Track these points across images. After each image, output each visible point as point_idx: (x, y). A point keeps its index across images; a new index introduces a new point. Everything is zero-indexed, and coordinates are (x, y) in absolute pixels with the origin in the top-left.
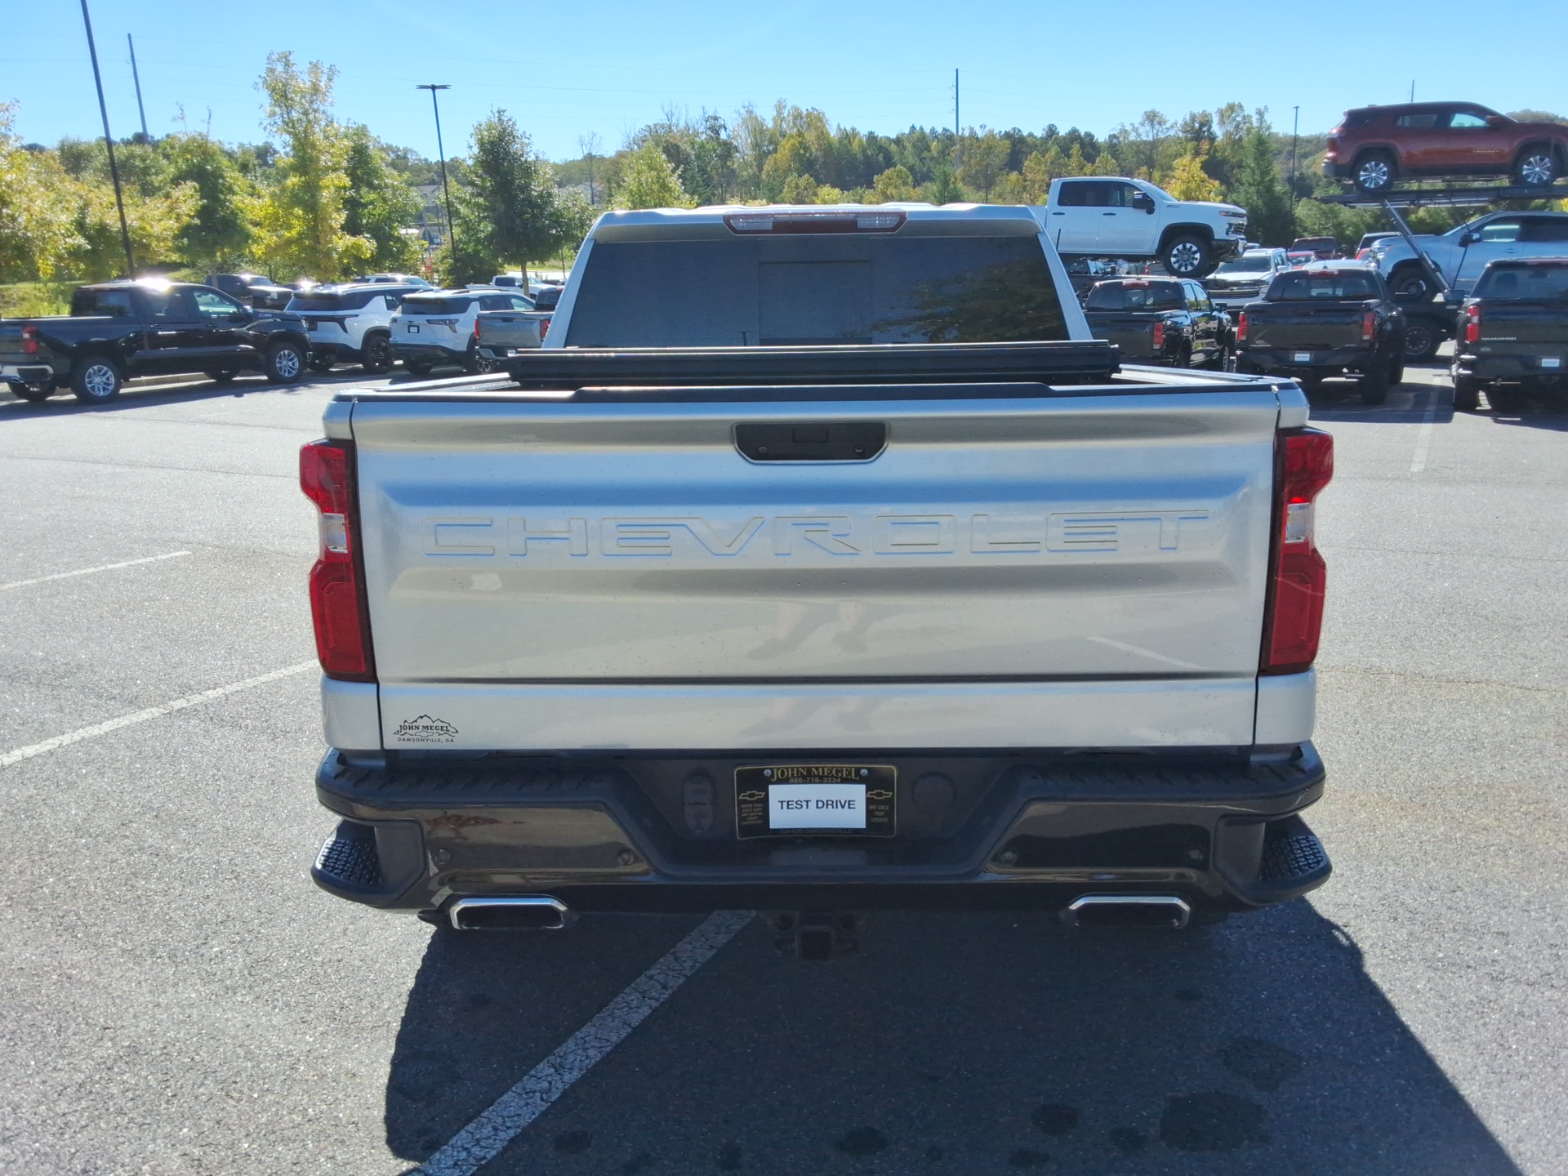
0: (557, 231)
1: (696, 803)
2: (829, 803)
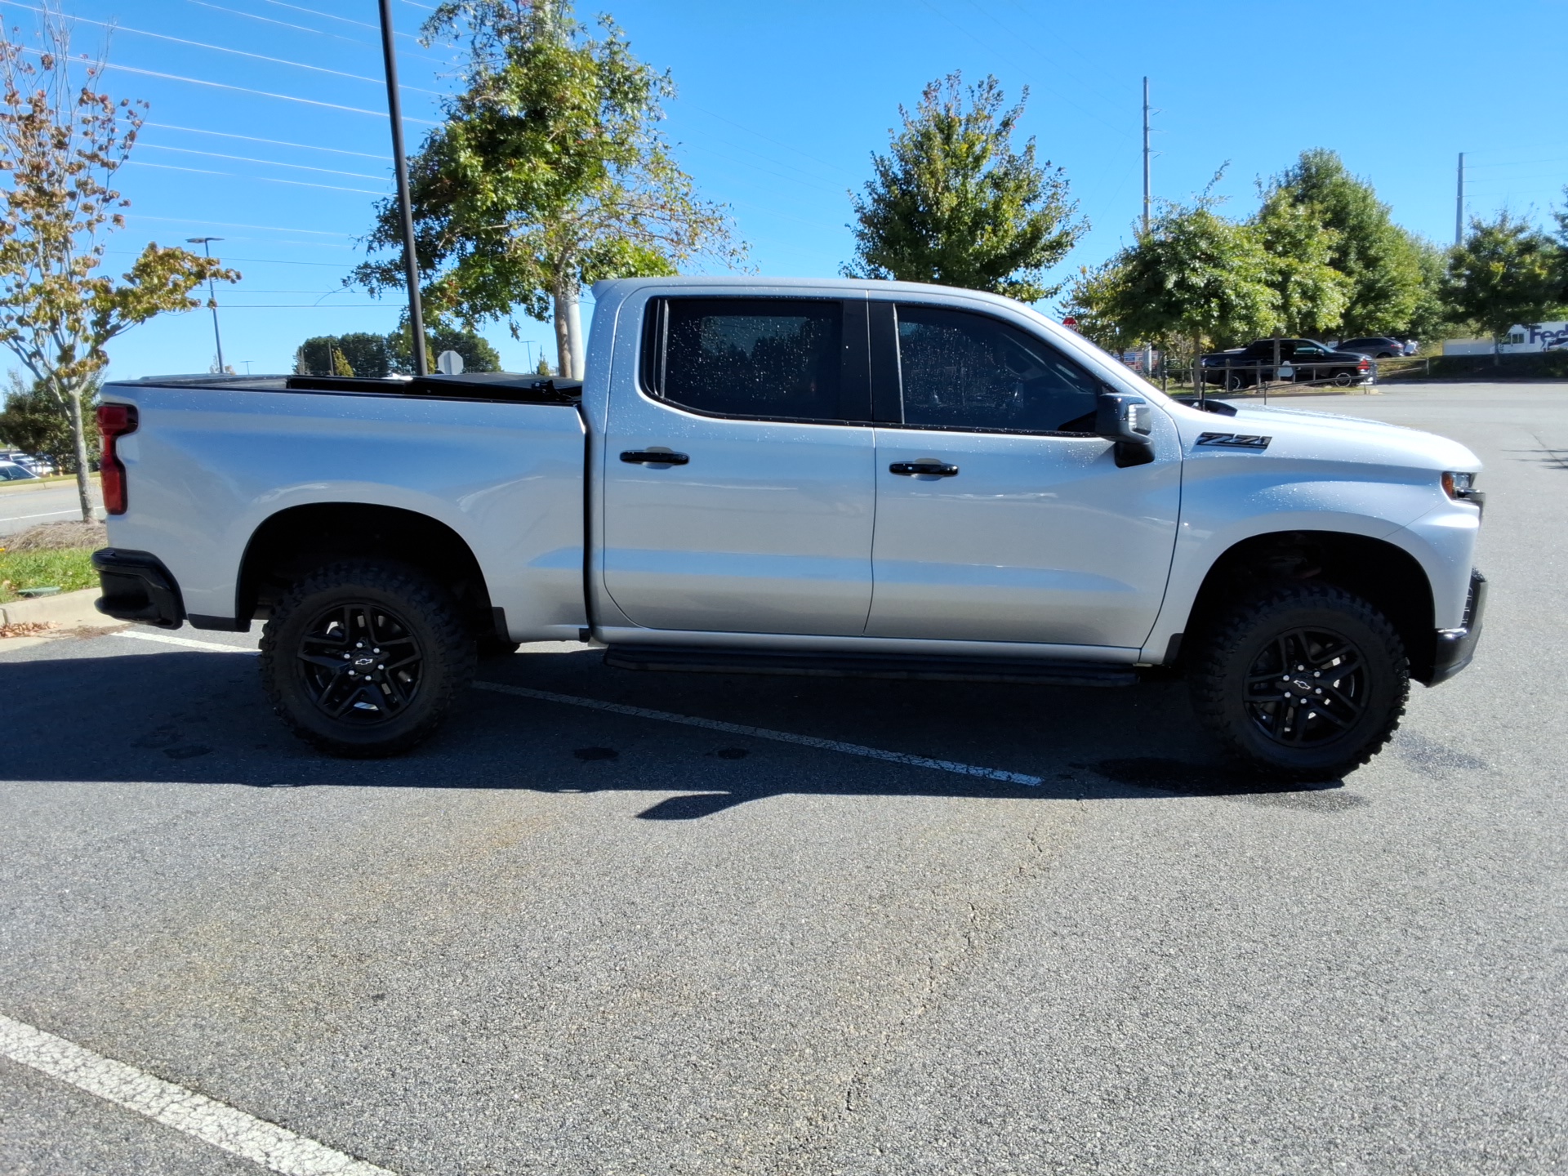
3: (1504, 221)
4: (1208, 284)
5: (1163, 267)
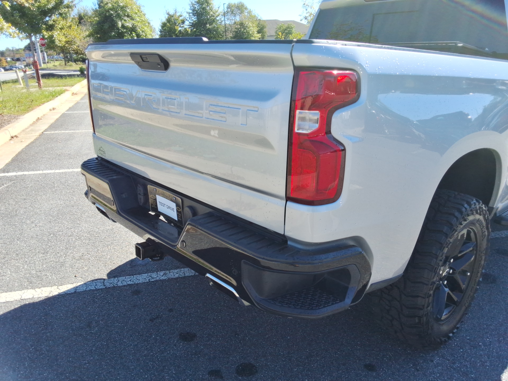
1: (140, 194)
2: (169, 207)
3: (176, 13)
4: (131, 26)
5: (115, 19)
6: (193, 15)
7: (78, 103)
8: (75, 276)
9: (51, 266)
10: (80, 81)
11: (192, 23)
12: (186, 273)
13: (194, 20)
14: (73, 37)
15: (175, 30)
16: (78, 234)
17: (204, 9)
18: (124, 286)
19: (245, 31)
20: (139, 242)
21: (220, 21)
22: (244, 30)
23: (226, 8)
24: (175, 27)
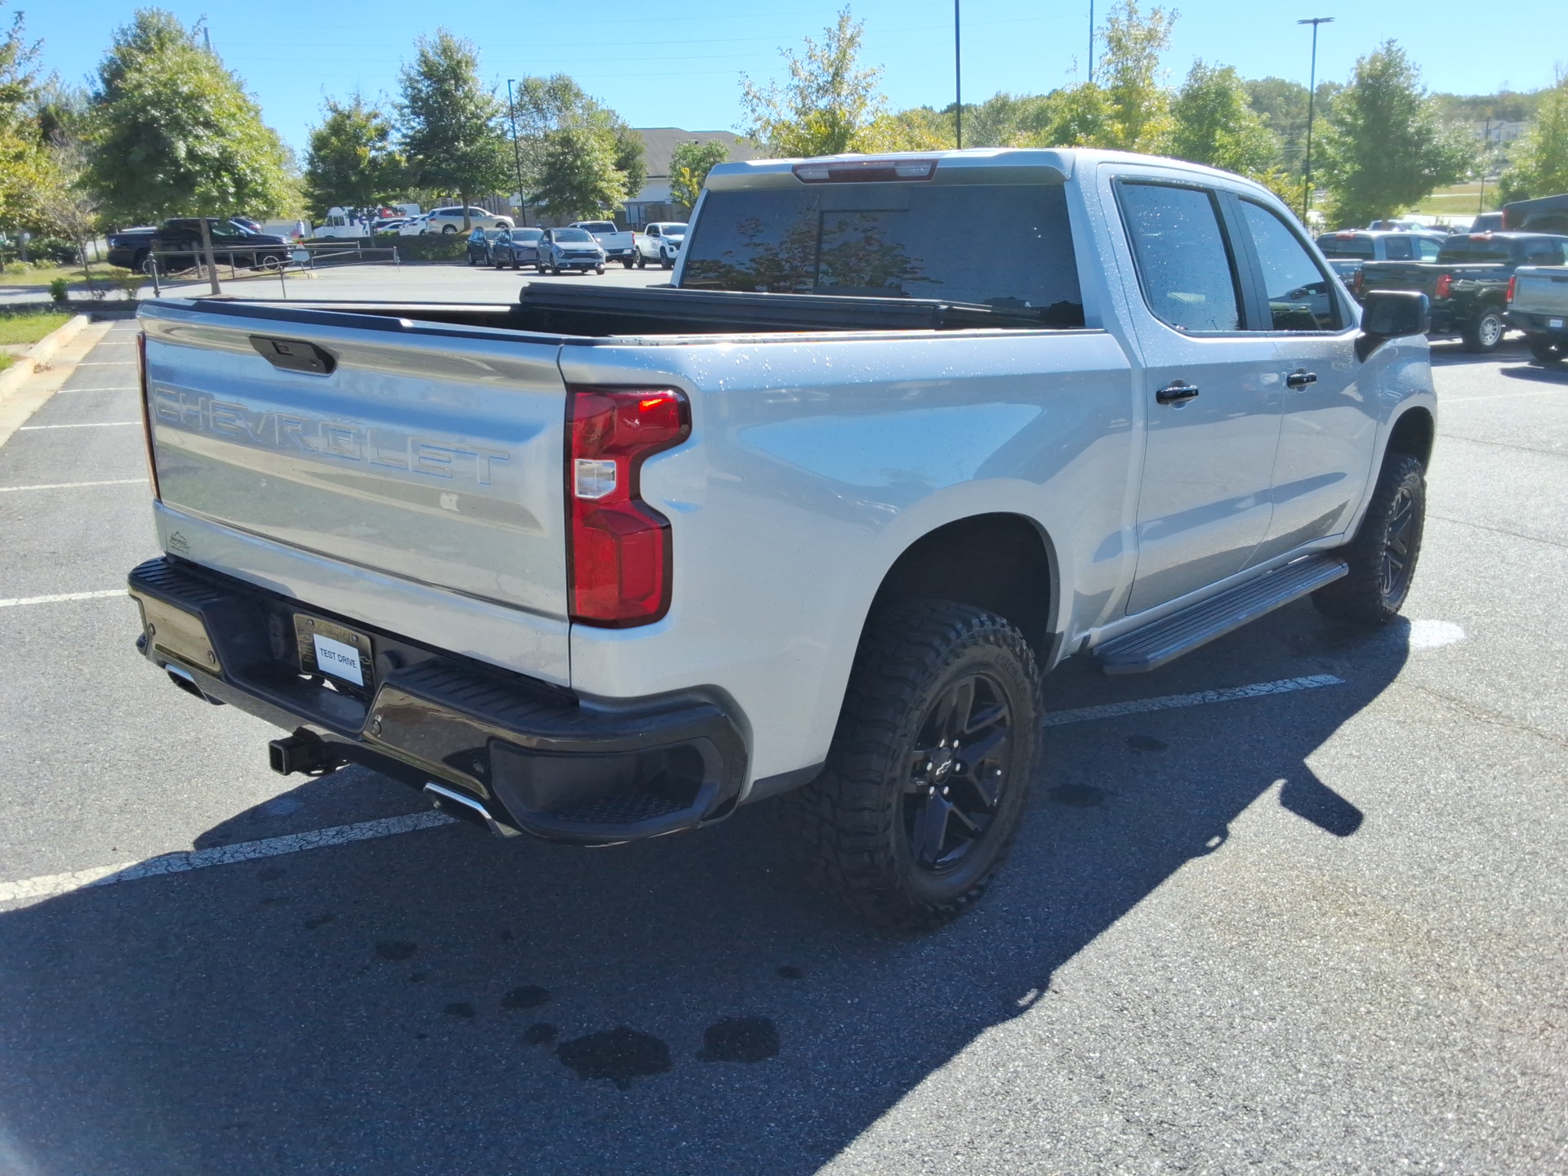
0: (1431, 171)
1: (275, 635)
2: (344, 659)
3: (358, 104)
4: (217, 155)
5: (164, 132)
6: (414, 113)
7: (55, 398)
8: (114, 849)
9: (48, 830)
10: (55, 327)
11: (409, 137)
12: (392, 828)
13: (419, 128)
14: (26, 184)
15: (358, 159)
16: (107, 755)
17: (446, 94)
18: (239, 862)
19: (579, 163)
20: (279, 739)
21: (499, 132)
22: (575, 160)
23: (516, 94)
24: (358, 147)
